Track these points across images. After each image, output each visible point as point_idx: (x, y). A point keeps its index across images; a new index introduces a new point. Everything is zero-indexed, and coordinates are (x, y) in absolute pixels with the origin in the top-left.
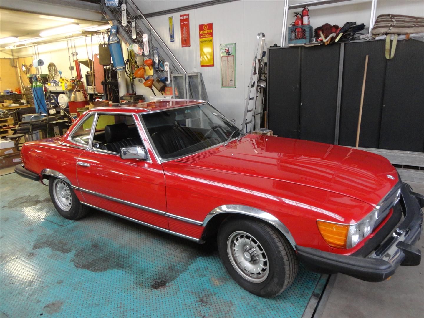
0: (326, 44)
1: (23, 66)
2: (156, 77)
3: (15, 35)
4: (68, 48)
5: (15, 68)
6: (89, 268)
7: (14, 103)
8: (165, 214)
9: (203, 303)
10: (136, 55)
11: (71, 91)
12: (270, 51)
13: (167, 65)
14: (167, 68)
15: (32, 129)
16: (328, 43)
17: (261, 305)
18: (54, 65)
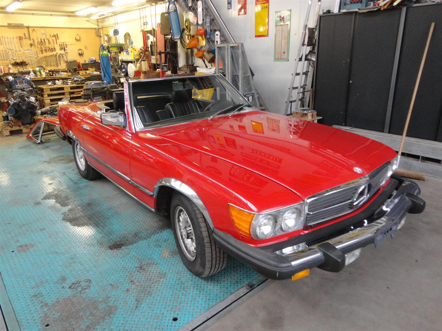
0: (382, 9)
1: (106, 36)
2: (207, 47)
3: (95, 5)
4: (140, 18)
5: (99, 38)
6: (72, 222)
7: (96, 71)
8: (130, 181)
9: (141, 269)
10: (191, 24)
11: (138, 60)
12: (322, 18)
13: (217, 35)
14: (217, 38)
15: (93, 95)
16: (385, 7)
17: (190, 283)
18: (129, 35)
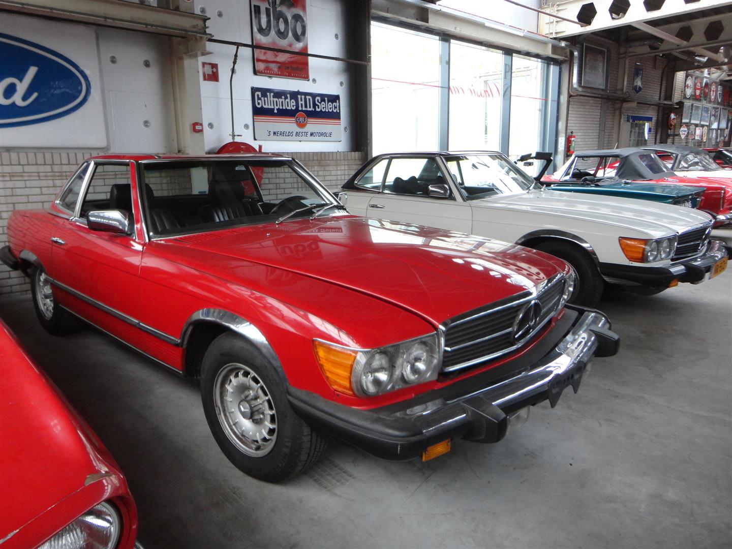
8: (139, 324)
